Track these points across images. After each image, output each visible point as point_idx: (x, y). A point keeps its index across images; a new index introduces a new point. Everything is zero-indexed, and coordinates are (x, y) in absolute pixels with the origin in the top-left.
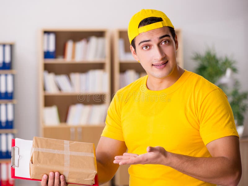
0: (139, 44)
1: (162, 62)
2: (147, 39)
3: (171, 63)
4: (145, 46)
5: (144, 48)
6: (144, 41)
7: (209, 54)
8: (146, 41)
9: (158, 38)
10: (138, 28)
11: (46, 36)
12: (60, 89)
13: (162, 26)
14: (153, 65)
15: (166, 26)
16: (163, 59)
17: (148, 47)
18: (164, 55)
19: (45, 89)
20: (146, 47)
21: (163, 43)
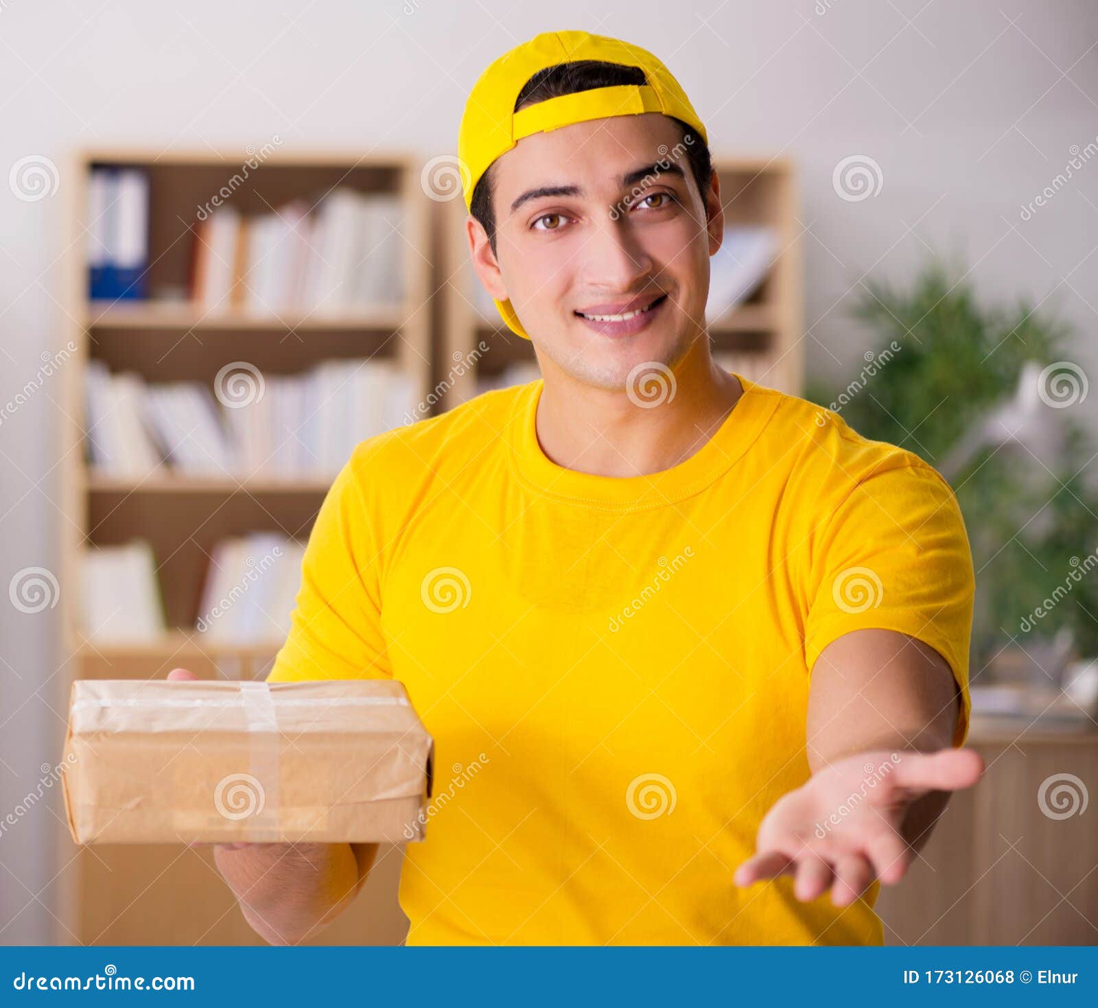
0: (516, 205)
1: (631, 298)
2: (561, 181)
3: (680, 304)
4: (544, 218)
5: (540, 225)
6: (544, 192)
7: (933, 287)
8: (555, 192)
9: (618, 177)
10: (516, 110)
11: (99, 188)
12: (166, 457)
13: (638, 108)
14: (579, 315)
15: (661, 113)
16: (636, 285)
17: (562, 221)
18: (647, 263)
19: (89, 456)
20: (552, 218)
21: (644, 205)
